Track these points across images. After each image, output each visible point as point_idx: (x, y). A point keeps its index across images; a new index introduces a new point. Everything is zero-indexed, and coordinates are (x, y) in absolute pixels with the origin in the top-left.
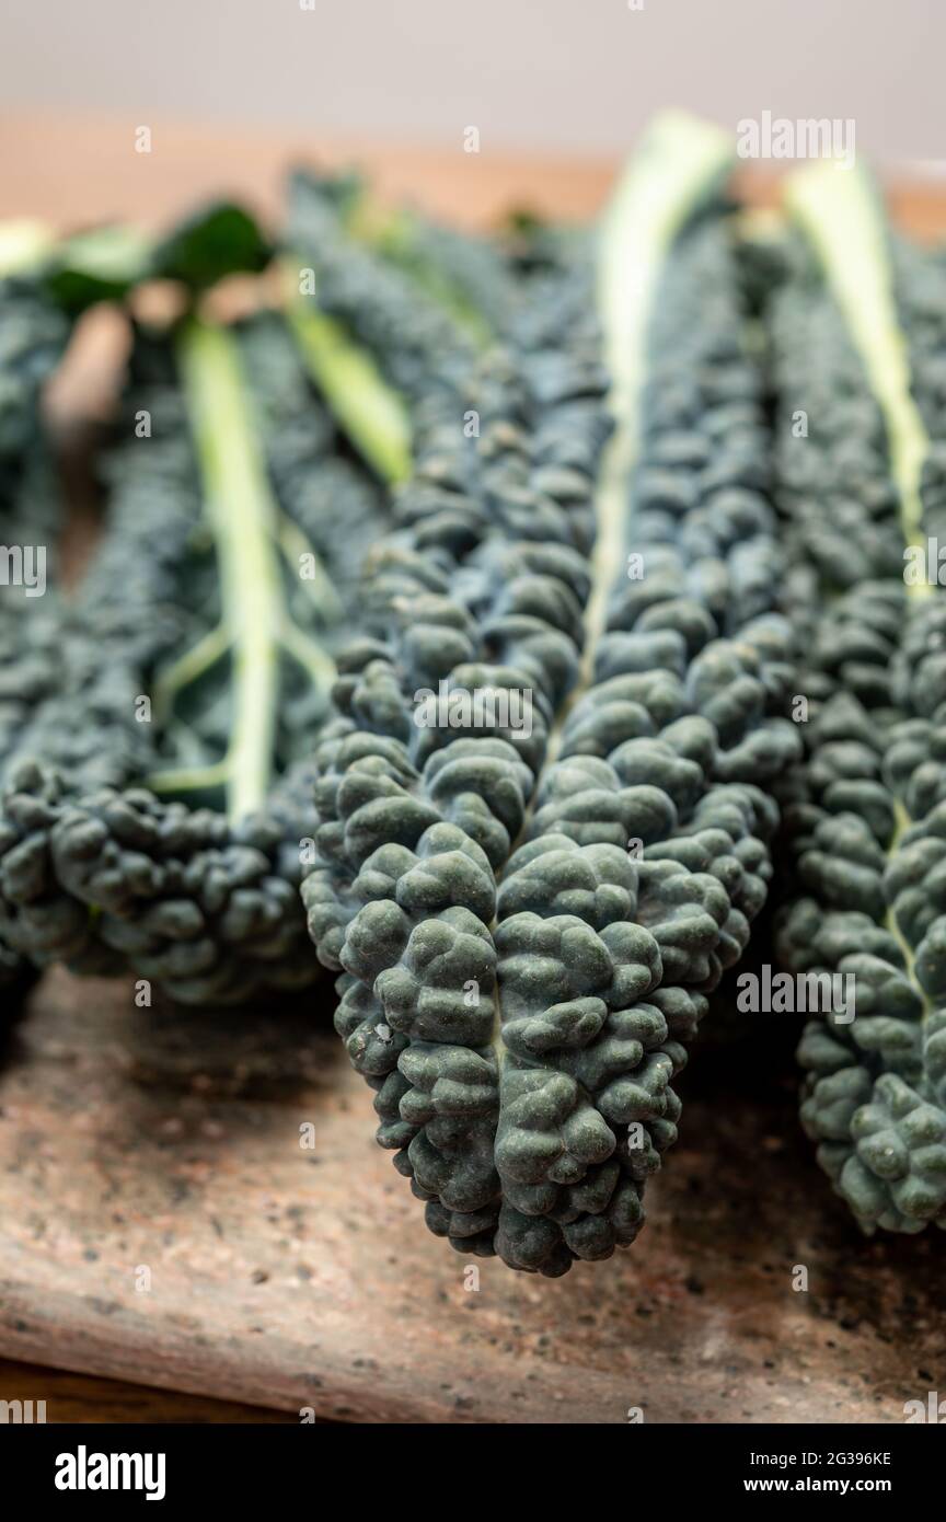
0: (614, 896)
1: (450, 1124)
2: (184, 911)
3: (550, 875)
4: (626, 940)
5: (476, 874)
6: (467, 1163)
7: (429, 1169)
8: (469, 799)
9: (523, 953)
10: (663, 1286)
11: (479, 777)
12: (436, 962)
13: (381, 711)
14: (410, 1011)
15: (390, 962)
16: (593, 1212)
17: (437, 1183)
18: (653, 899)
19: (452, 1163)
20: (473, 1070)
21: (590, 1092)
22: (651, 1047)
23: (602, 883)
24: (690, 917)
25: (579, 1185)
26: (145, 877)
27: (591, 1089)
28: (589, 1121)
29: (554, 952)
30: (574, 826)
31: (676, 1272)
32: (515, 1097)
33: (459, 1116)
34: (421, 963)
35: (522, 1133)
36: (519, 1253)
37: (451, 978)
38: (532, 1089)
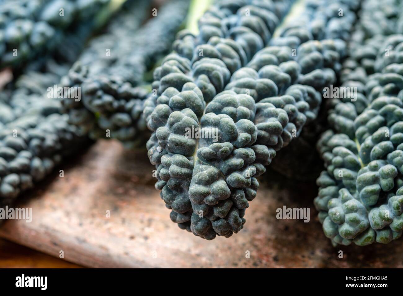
0: (244, 111)
1: (174, 181)
2: (124, 117)
3: (222, 101)
4: (244, 125)
5: (196, 98)
6: (181, 196)
7: (168, 196)
8: (203, 77)
9: (208, 126)
10: (265, 258)
11: (207, 69)
12: (176, 125)
13: (186, 51)
14: (166, 141)
15: (163, 125)
16: (221, 217)
17: (170, 201)
18: (262, 116)
19: (176, 195)
20: (183, 162)
21: (224, 175)
22: (248, 163)
23: (240, 106)
24: (273, 122)
25: (216, 206)
26: (111, 104)
27: (225, 174)
28: (221, 184)
29: (217, 126)
30: (238, 89)
31: (271, 254)
32: (196, 173)
33: (178, 178)
34: (172, 124)
35: (197, 185)
36: (195, 229)
37: (180, 131)
38: (202, 171)
